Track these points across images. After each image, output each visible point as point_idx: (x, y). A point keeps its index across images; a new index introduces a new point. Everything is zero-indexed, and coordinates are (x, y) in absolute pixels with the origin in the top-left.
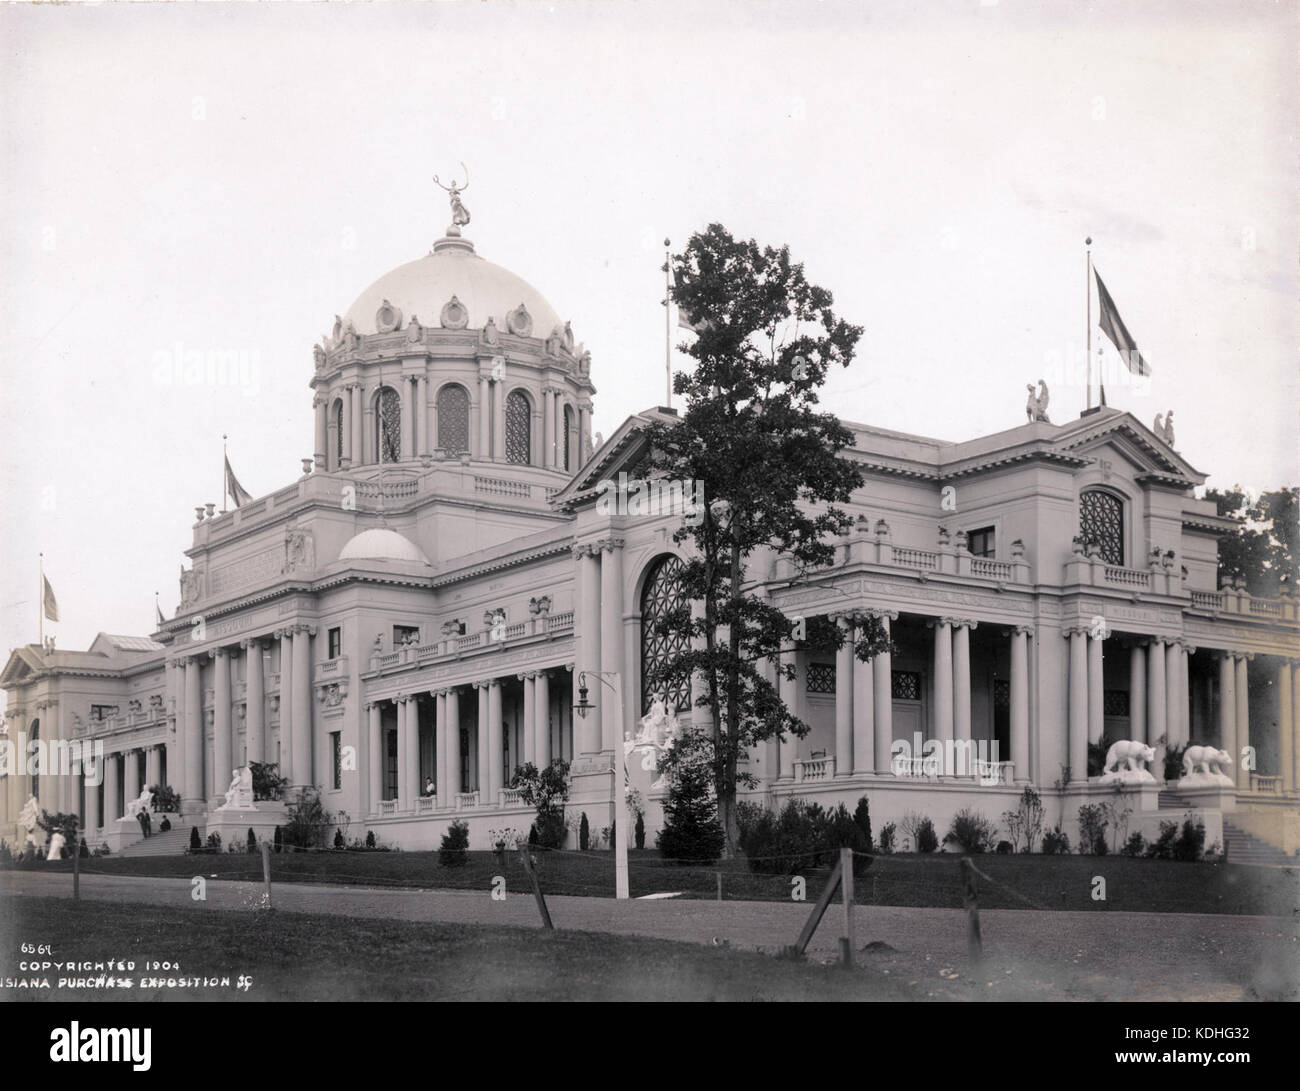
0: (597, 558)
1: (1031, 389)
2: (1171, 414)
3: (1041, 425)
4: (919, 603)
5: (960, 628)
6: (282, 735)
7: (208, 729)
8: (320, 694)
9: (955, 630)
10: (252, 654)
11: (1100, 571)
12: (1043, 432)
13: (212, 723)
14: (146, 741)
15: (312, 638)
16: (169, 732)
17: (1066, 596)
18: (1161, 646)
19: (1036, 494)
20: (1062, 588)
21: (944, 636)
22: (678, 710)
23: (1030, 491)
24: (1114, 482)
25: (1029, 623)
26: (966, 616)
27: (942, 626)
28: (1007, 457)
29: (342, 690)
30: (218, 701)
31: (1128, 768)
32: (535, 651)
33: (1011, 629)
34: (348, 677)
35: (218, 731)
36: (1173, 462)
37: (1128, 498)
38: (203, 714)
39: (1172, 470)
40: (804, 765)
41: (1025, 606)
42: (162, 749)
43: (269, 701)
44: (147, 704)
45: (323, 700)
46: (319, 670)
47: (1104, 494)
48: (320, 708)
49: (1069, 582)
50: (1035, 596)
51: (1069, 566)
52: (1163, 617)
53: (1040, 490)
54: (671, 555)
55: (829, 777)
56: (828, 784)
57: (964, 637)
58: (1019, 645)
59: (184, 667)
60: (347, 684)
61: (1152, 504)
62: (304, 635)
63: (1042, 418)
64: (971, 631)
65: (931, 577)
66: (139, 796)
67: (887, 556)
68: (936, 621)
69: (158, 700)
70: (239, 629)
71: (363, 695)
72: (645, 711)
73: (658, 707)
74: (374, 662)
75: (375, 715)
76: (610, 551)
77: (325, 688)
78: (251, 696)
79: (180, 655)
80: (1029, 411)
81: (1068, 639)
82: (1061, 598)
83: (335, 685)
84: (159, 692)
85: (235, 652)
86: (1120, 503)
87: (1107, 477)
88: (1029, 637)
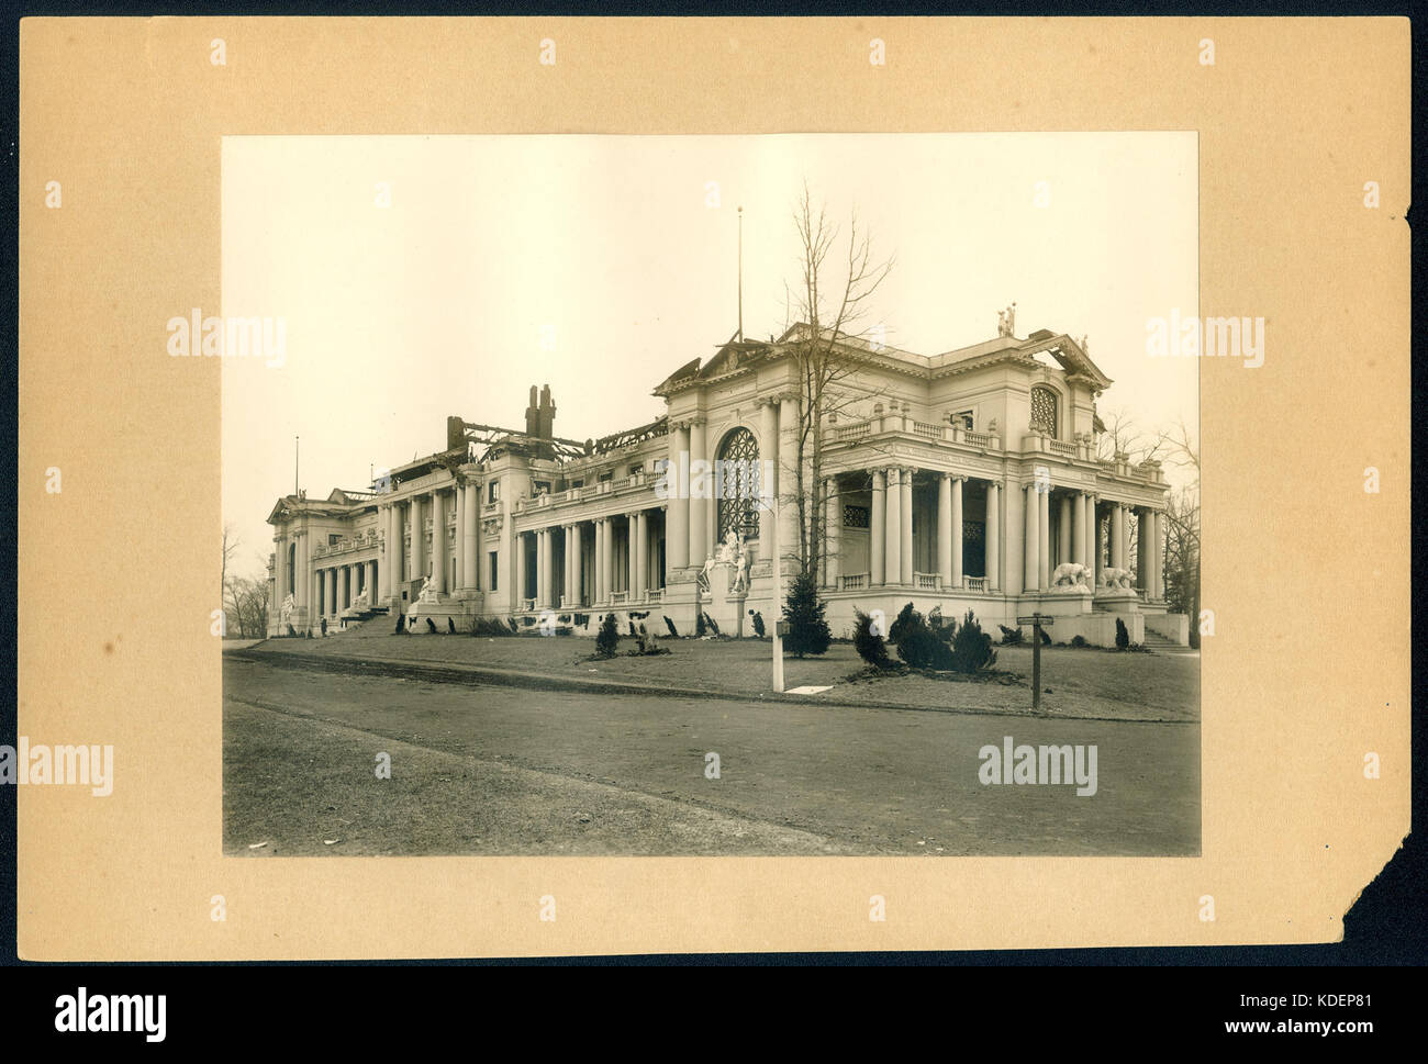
0: (687, 432)
1: (1002, 314)
2: (1086, 338)
3: (1009, 340)
4: (930, 462)
5: (956, 481)
6: (456, 554)
7: (407, 550)
8: (483, 527)
9: (953, 482)
10: (436, 500)
11: (1047, 443)
12: (1010, 343)
13: (409, 546)
14: (365, 558)
15: (478, 489)
16: (380, 552)
17: (1024, 460)
18: (1084, 497)
19: (1006, 387)
20: (1022, 454)
21: (946, 485)
22: (746, 539)
23: (1002, 385)
24: (1053, 382)
25: (999, 478)
26: (961, 472)
27: (945, 479)
28: (985, 361)
29: (498, 524)
30: (413, 532)
31: (1071, 583)
32: (638, 497)
33: (989, 483)
34: (503, 515)
35: (413, 551)
36: (1093, 372)
37: (1061, 394)
38: (403, 540)
39: (1091, 376)
40: (845, 578)
41: (998, 467)
42: (374, 563)
43: (448, 532)
44: (365, 535)
45: (485, 531)
46: (483, 510)
47: (1046, 390)
48: (484, 537)
49: (1026, 450)
50: (1004, 460)
51: (1027, 440)
52: (1085, 477)
53: (1010, 385)
54: (742, 428)
55: (866, 587)
56: (865, 592)
57: (959, 487)
58: (993, 494)
59: (390, 509)
60: (502, 520)
61: (1077, 398)
62: (473, 487)
63: (1009, 335)
64: (963, 483)
65: (940, 444)
66: (360, 594)
67: (910, 427)
68: (941, 475)
69: (372, 532)
70: (428, 483)
71: (513, 527)
72: (721, 539)
73: (731, 537)
74: (520, 505)
75: (520, 541)
76: (697, 426)
77: (487, 523)
78: (435, 529)
79: (387, 501)
80: (1000, 329)
81: (1025, 491)
82: (1021, 461)
83: (494, 521)
84: (373, 526)
85: (425, 500)
86: (1054, 397)
87: (1048, 378)
88: (999, 489)
